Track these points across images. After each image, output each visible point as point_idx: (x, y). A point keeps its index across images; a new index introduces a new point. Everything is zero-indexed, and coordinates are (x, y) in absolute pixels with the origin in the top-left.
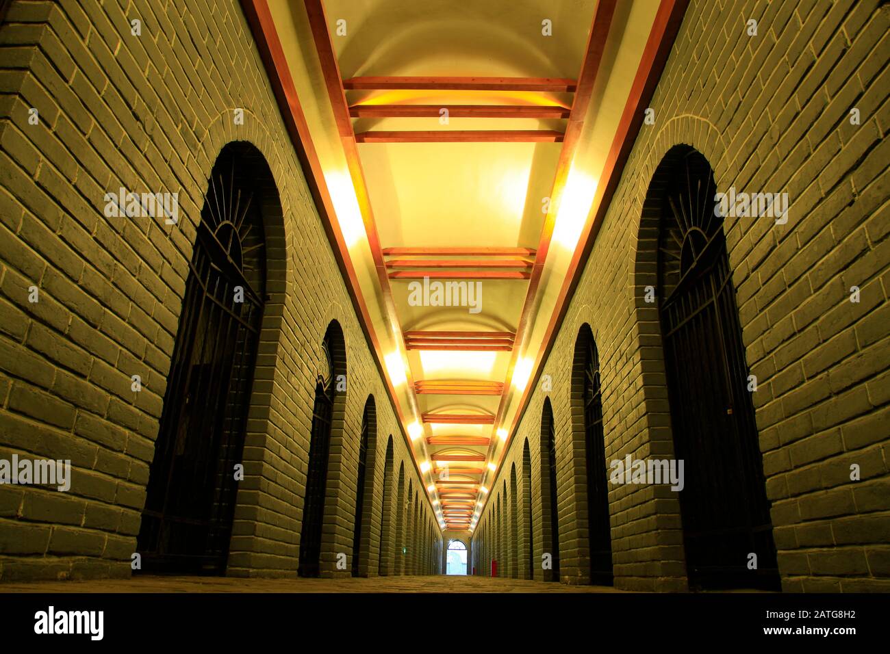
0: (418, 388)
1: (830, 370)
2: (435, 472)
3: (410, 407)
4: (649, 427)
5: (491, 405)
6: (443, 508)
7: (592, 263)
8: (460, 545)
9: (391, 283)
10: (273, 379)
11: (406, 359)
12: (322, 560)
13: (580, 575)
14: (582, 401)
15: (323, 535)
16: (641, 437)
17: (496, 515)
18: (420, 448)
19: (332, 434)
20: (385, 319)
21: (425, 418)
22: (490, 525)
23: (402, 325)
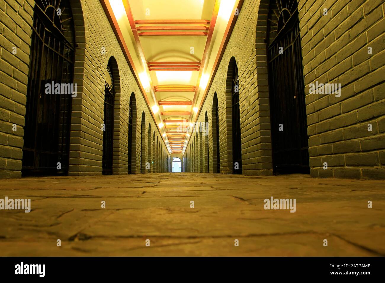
0: (156, 89)
1: (339, 77)
2: (165, 128)
3: (153, 98)
4: (259, 105)
5: (190, 96)
6: (170, 144)
7: (237, 27)
8: (178, 159)
9: (140, 38)
10: (83, 86)
11: (149, 75)
12: (114, 167)
13: (228, 170)
14: (231, 93)
15: (113, 157)
16: (256, 109)
17: (193, 146)
18: (158, 117)
19: (115, 111)
20: (138, 56)
21: (160, 103)
22: (191, 150)
23: (146, 59)
